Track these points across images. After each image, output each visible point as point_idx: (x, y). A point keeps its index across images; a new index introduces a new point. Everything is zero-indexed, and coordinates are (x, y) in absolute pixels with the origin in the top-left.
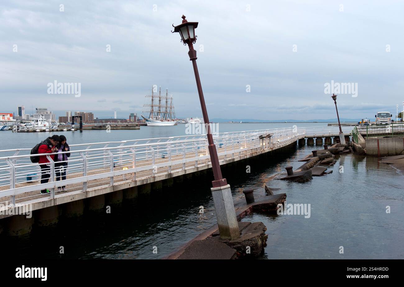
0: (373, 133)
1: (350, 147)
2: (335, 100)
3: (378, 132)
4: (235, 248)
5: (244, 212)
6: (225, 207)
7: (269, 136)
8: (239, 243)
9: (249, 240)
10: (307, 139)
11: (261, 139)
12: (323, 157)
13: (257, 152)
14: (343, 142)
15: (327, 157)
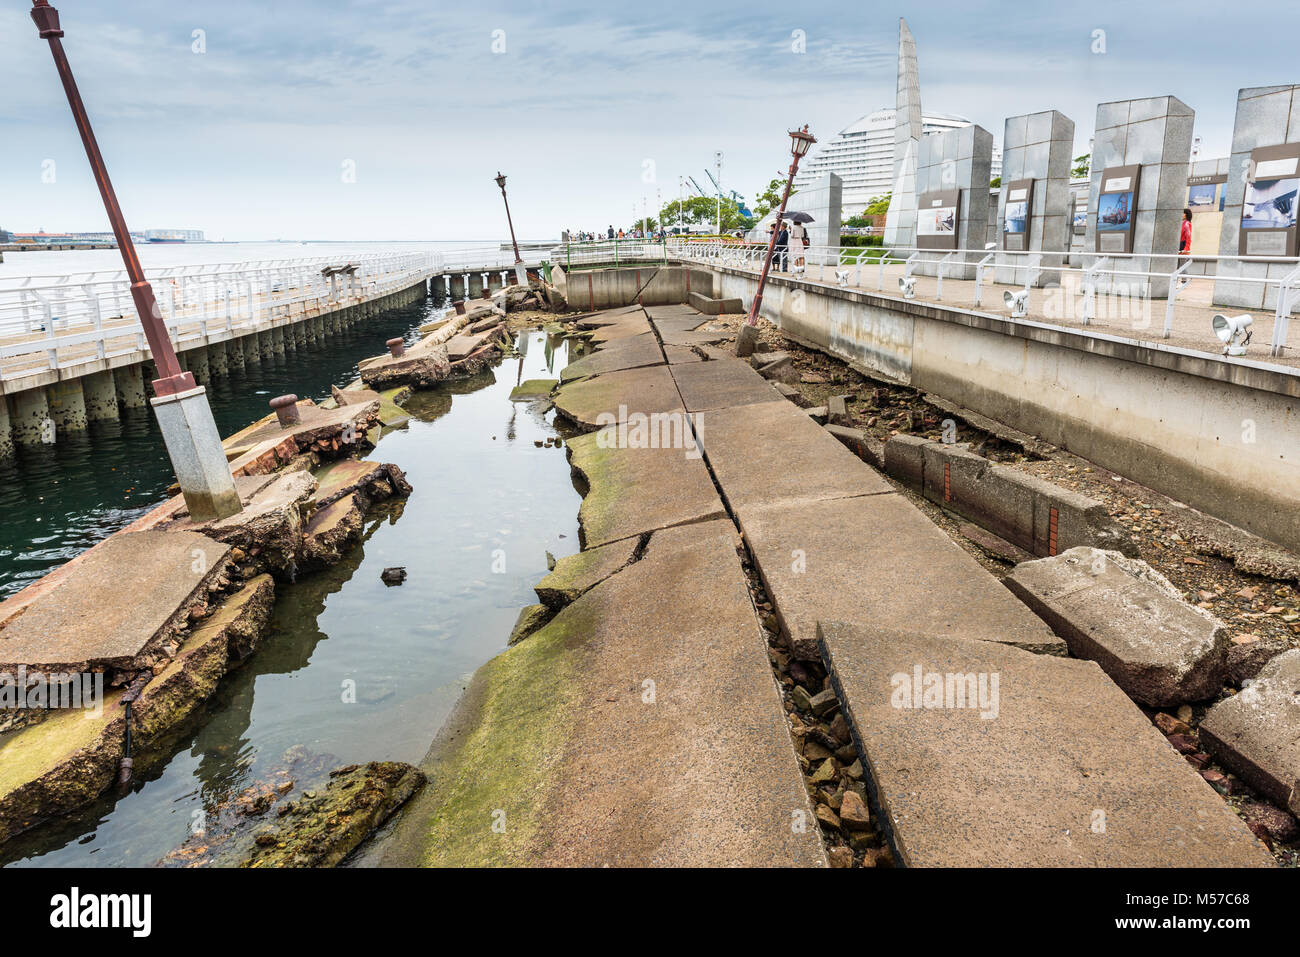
0: (585, 261)
1: (538, 293)
2: (502, 187)
3: (596, 261)
4: (227, 541)
5: (269, 452)
6: (196, 444)
7: (349, 270)
8: (239, 527)
9: (264, 516)
10: (450, 276)
11: (328, 275)
12: (478, 315)
13: (318, 309)
14: (523, 281)
15: (485, 316)
